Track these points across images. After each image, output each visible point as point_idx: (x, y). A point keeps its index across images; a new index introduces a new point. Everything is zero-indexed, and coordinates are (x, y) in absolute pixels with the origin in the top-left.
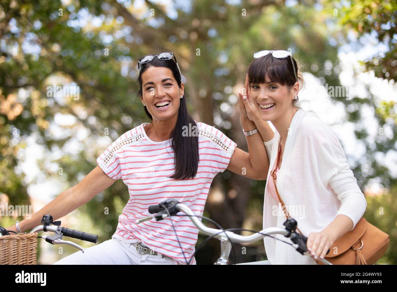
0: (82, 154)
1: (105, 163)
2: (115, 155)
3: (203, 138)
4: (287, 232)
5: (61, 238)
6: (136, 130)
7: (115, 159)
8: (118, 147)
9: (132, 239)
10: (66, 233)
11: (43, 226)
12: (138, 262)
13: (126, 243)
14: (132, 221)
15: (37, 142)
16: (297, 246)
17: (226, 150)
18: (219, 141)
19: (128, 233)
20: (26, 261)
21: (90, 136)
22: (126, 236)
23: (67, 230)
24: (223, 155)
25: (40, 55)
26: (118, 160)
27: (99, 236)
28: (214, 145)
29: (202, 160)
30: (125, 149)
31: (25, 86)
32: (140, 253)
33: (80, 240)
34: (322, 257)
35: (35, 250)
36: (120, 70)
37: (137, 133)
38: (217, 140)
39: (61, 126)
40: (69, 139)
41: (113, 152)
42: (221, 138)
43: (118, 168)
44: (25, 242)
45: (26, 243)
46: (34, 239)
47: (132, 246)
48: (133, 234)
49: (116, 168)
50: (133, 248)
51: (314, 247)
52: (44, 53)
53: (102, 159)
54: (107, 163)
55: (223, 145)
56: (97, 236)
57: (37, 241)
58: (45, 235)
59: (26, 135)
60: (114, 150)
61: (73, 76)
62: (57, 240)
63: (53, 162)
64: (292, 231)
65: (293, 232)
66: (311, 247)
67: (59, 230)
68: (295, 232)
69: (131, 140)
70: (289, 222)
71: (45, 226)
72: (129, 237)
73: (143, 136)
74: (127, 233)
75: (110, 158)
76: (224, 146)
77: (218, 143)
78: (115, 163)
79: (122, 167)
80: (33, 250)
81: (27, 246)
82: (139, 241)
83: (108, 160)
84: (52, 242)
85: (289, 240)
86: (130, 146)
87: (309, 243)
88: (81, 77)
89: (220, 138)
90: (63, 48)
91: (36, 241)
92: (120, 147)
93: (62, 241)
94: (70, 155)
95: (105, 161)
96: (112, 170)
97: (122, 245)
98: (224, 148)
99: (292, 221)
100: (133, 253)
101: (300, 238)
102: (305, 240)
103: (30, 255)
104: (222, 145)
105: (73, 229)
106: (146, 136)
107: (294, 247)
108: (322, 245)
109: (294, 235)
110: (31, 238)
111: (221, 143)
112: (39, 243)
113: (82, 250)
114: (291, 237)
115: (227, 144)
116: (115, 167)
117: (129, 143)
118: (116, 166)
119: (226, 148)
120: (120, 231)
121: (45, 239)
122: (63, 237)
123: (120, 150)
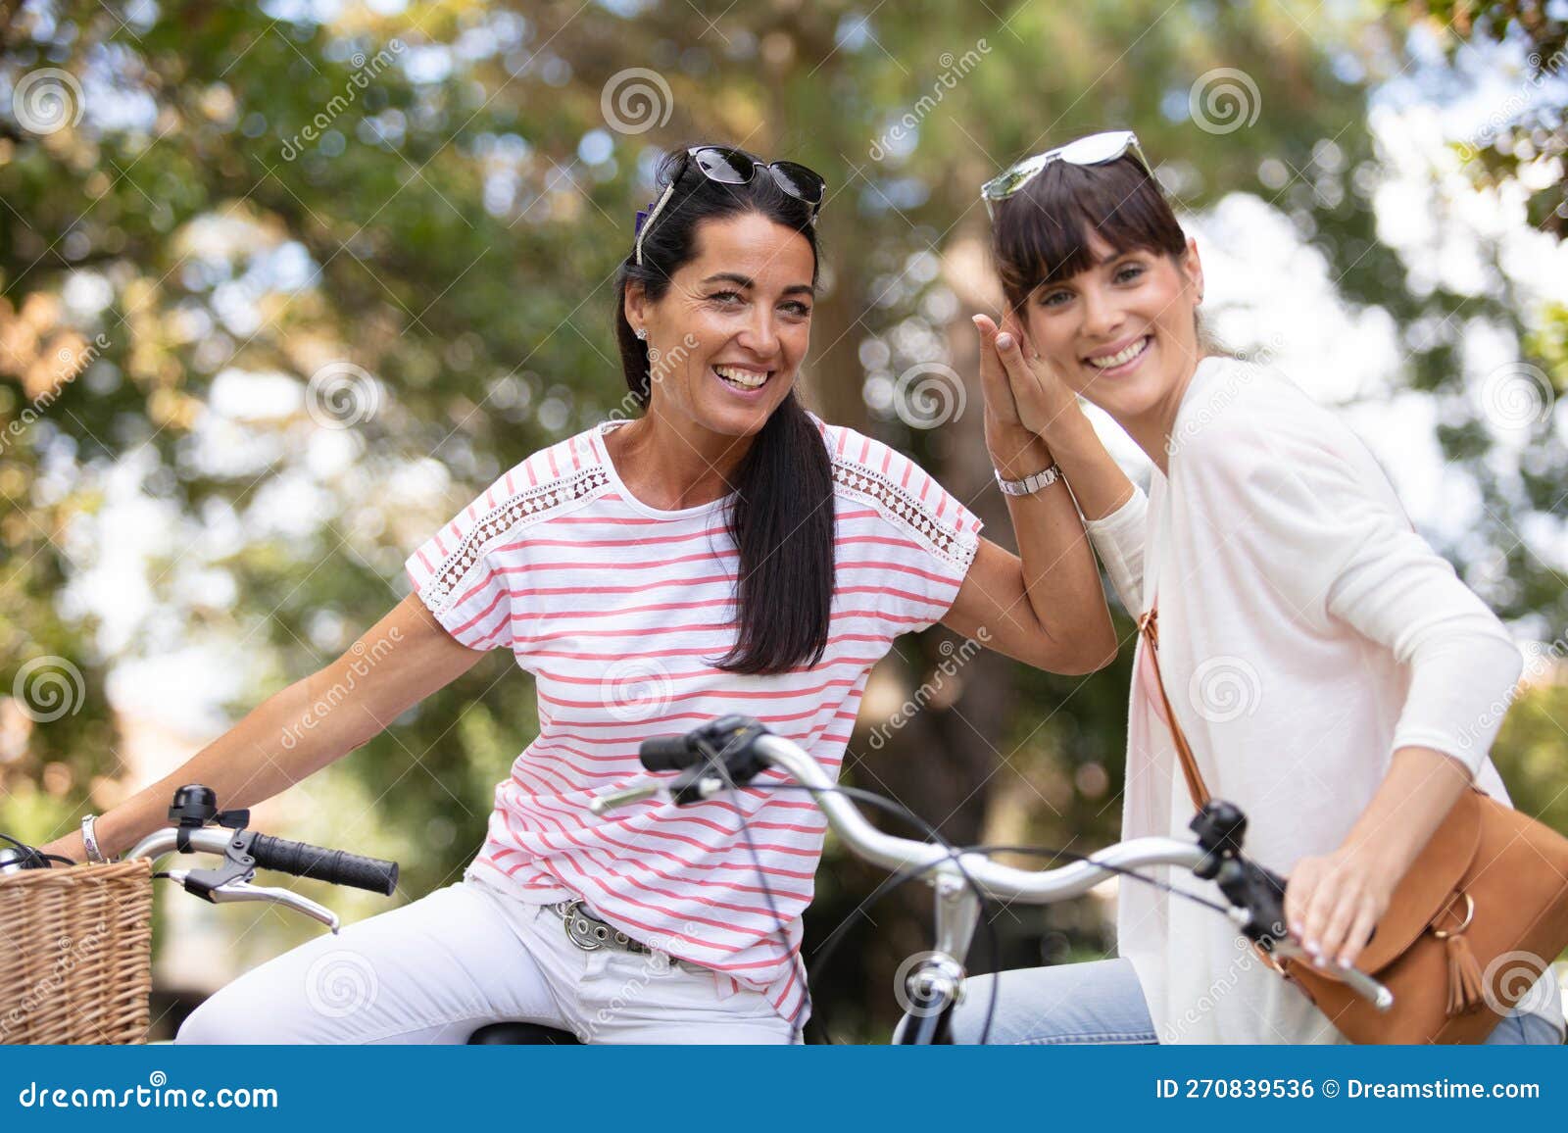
0: (330, 535)
1: (445, 587)
2: (485, 558)
3: (851, 498)
4: (1204, 859)
5: (248, 877)
6: (574, 451)
7: (486, 573)
8: (501, 524)
9: (548, 887)
10: (269, 858)
11: (176, 831)
12: (572, 980)
13: (522, 902)
14: (550, 815)
15: (148, 489)
16: (1244, 915)
17: (945, 548)
18: (915, 512)
19: (532, 861)
20: (106, 971)
21: (361, 459)
22: (525, 874)
23: (271, 846)
24: (930, 570)
25: (153, 134)
26: (500, 577)
27: (403, 865)
28: (892, 525)
29: (847, 590)
30: (529, 535)
31: (97, 261)
32: (581, 946)
33: (324, 883)
34: (1345, 962)
35: (144, 927)
36: (479, 190)
37: (577, 467)
38: (907, 507)
39: (241, 422)
40: (275, 471)
41: (480, 543)
42: (923, 497)
43: (497, 608)
44: (98, 896)
45: (104, 899)
46: (139, 882)
47: (548, 914)
48: (551, 867)
49: (491, 608)
50: (554, 924)
51: (1314, 919)
52: (171, 124)
53: (432, 570)
54: (452, 586)
55: (932, 527)
56: (395, 865)
57: (151, 892)
58: (182, 867)
59: (101, 458)
60: (482, 536)
61: (290, 217)
62: (231, 886)
63: (211, 566)
64: (1227, 853)
65: (1229, 859)
66: (1302, 919)
67: (238, 847)
68: (1237, 857)
69: (553, 493)
70: (1211, 818)
71: (183, 829)
72: (534, 879)
73: (605, 482)
74: (530, 864)
75: (465, 569)
76: (934, 533)
77: (910, 521)
78: (485, 590)
79: (519, 605)
80: (137, 928)
81: (107, 912)
82: (577, 899)
83: (459, 577)
84: (212, 894)
85: (1211, 890)
86: (549, 522)
87: (1292, 904)
88: (322, 220)
89: (921, 501)
90: (249, 105)
91: (145, 892)
92: (508, 526)
93: (251, 888)
94: (279, 537)
95: (444, 580)
96: (471, 615)
97: (505, 909)
98: (936, 541)
99: (1227, 814)
100: (551, 940)
101: (1258, 883)
102: (1277, 890)
103: (123, 948)
104: (926, 526)
105: (297, 841)
106: (616, 484)
107: (1235, 921)
108: (1343, 910)
109: (1231, 869)
110: (127, 880)
111: (924, 519)
112: (157, 896)
113: (329, 923)
114: (1221, 877)
115: (947, 525)
116: (485, 607)
117: (546, 506)
118: (490, 601)
119: (943, 541)
120: (498, 851)
121: (183, 882)
122: (254, 871)
123: (505, 539)
